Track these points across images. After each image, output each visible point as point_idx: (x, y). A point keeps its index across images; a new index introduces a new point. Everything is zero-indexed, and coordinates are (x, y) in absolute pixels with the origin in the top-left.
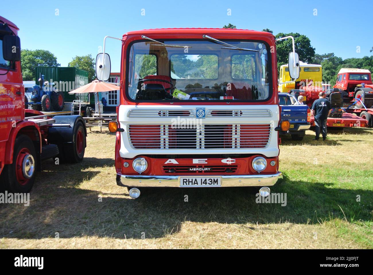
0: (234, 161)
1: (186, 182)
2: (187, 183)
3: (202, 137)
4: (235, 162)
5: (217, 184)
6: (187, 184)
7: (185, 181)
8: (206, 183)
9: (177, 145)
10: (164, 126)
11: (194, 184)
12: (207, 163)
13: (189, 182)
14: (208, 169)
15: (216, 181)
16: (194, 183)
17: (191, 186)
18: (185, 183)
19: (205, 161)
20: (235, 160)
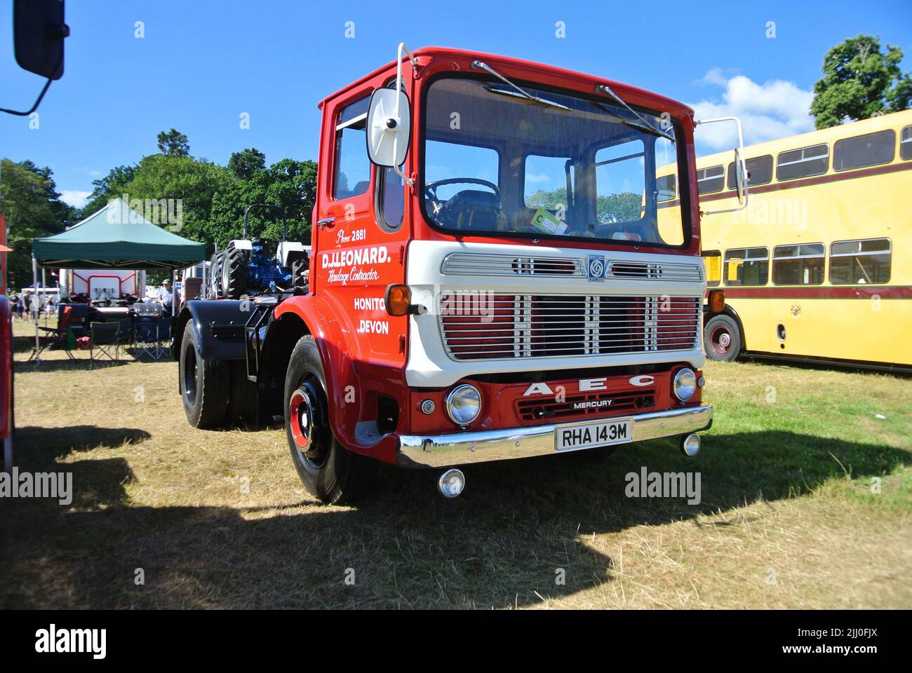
0: (650, 380)
1: (568, 439)
2: (571, 440)
3: (594, 325)
4: (652, 382)
5: (625, 437)
6: (570, 444)
7: (567, 435)
8: (605, 437)
9: (548, 346)
10: (522, 298)
11: (584, 442)
12: (605, 388)
13: (575, 437)
14: (608, 403)
15: (622, 431)
16: (585, 439)
17: (578, 446)
18: (566, 441)
19: (602, 384)
20: (653, 378)
